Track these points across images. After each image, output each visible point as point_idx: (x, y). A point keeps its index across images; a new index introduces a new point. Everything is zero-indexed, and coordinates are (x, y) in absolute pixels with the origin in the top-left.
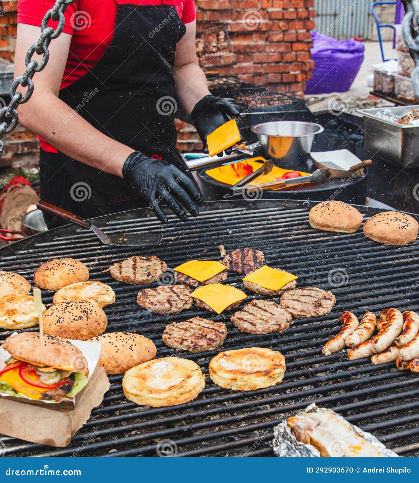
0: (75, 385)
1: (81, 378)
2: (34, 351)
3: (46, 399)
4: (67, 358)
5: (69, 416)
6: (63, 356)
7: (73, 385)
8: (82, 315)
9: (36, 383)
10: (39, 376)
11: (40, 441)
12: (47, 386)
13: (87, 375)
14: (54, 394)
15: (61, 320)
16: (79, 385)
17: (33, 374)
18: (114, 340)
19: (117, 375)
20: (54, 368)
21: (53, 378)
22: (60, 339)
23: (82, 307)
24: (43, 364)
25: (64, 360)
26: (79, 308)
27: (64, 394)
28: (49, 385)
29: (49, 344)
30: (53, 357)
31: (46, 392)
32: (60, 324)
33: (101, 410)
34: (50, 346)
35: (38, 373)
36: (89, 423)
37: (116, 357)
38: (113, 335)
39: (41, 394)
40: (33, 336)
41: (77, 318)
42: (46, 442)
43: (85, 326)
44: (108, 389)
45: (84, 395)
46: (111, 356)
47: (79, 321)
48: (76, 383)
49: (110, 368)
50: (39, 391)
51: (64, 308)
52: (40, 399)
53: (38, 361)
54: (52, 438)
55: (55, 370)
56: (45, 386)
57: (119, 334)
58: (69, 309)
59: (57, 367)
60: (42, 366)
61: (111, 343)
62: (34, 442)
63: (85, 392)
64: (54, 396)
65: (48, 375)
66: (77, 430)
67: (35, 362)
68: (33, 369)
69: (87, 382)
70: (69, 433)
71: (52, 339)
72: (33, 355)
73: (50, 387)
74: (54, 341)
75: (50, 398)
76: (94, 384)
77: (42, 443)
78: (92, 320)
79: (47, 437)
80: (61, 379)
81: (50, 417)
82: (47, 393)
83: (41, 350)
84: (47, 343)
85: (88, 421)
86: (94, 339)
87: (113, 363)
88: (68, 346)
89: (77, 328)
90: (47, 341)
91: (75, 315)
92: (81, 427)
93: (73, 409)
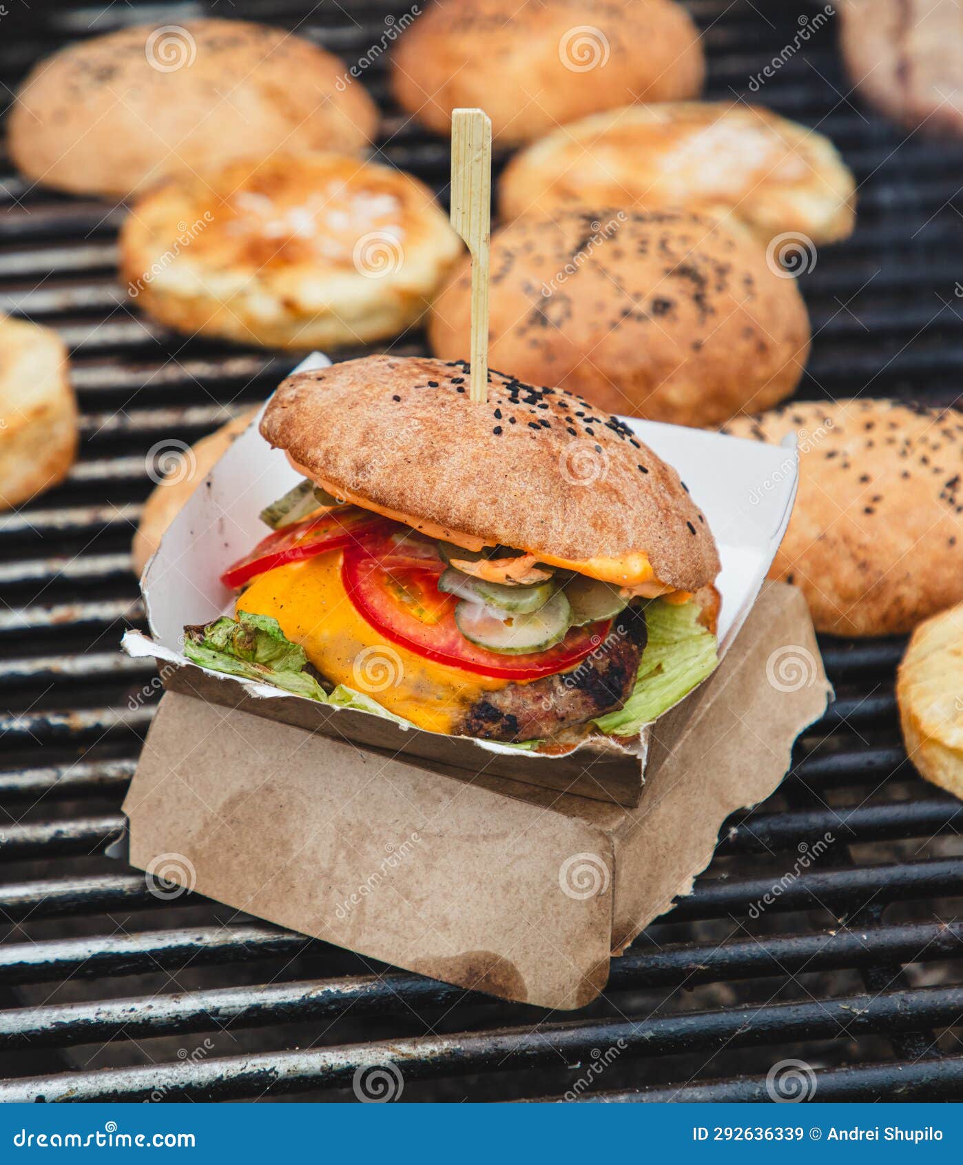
0: (643, 670)
1: (680, 631)
2: (434, 457)
3: (489, 737)
4: (614, 510)
5: (608, 838)
6: (593, 503)
7: (635, 666)
8: (670, 288)
9: (440, 639)
10: (456, 601)
11: (437, 961)
12: (494, 663)
13: (709, 621)
14: (531, 707)
15: (554, 312)
16: (670, 672)
17: (422, 587)
18: (852, 445)
19: (861, 642)
20: (540, 566)
21: (527, 617)
22: (575, 405)
23: (674, 246)
24: (482, 535)
25: (599, 523)
26: (653, 249)
27: (584, 714)
28: (503, 656)
29: (514, 428)
30: (542, 500)
31: (487, 691)
32: (547, 335)
33: (777, 824)
34: (519, 440)
35: (449, 585)
36: (706, 893)
37: (866, 539)
38: (846, 412)
39: (463, 700)
40: (425, 378)
41: (642, 307)
42: (472, 972)
43: (683, 356)
44: (816, 712)
45: (688, 733)
46: (833, 534)
47: (657, 327)
48: (650, 657)
49: (828, 599)
50: (449, 687)
51: (571, 242)
52: (455, 729)
53: (454, 518)
54: (506, 955)
55: (546, 576)
56: (483, 661)
57: (882, 409)
58: (599, 249)
59: (557, 559)
60: (475, 545)
61: (836, 461)
62: (405, 964)
63: (699, 715)
64: (533, 720)
65: (503, 600)
66: (643, 924)
67: (442, 521)
68: (422, 558)
69: (712, 662)
70: (601, 935)
71: (531, 401)
72: (431, 483)
73: (510, 665)
74: (541, 414)
75: (511, 730)
76: (743, 675)
77: (445, 977)
78: (723, 323)
79: (479, 948)
80: (573, 632)
81: (504, 835)
82: (496, 699)
83: (475, 458)
84: (504, 423)
85: (700, 882)
86: (741, 427)
87: (847, 572)
88: (616, 448)
89: (642, 360)
90: (509, 409)
91: (631, 287)
92: (666, 907)
93: (631, 805)
